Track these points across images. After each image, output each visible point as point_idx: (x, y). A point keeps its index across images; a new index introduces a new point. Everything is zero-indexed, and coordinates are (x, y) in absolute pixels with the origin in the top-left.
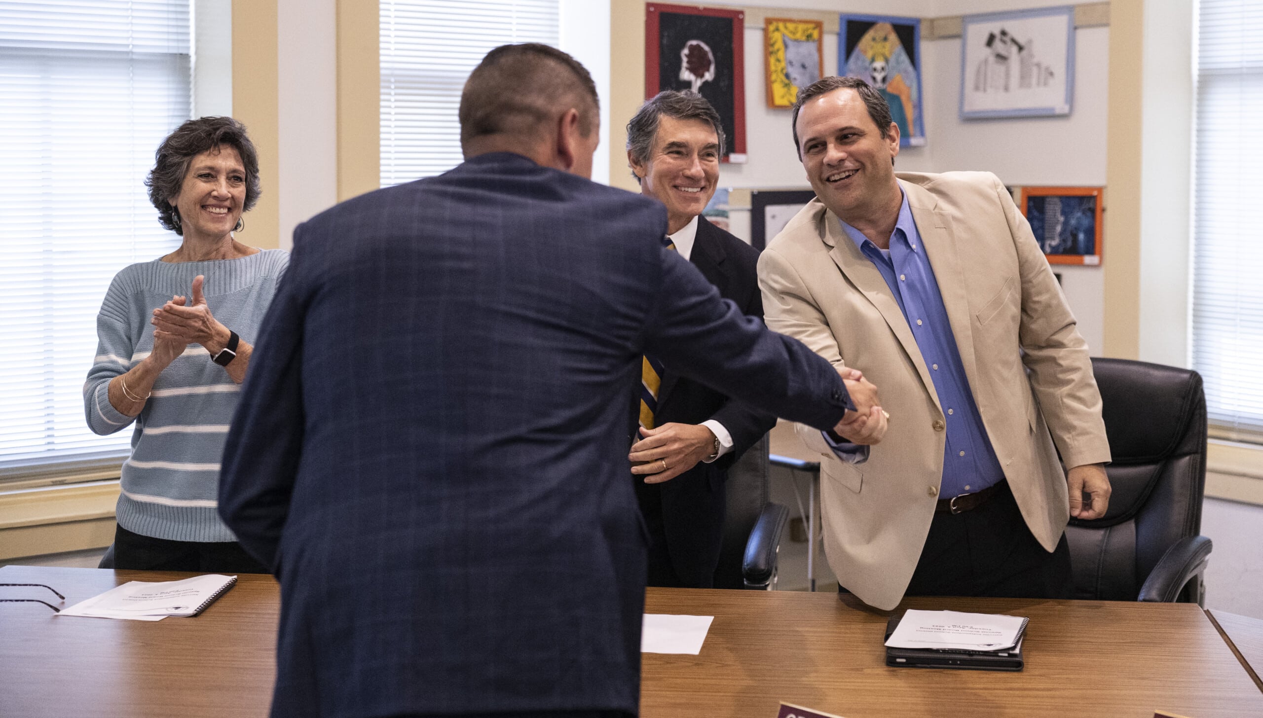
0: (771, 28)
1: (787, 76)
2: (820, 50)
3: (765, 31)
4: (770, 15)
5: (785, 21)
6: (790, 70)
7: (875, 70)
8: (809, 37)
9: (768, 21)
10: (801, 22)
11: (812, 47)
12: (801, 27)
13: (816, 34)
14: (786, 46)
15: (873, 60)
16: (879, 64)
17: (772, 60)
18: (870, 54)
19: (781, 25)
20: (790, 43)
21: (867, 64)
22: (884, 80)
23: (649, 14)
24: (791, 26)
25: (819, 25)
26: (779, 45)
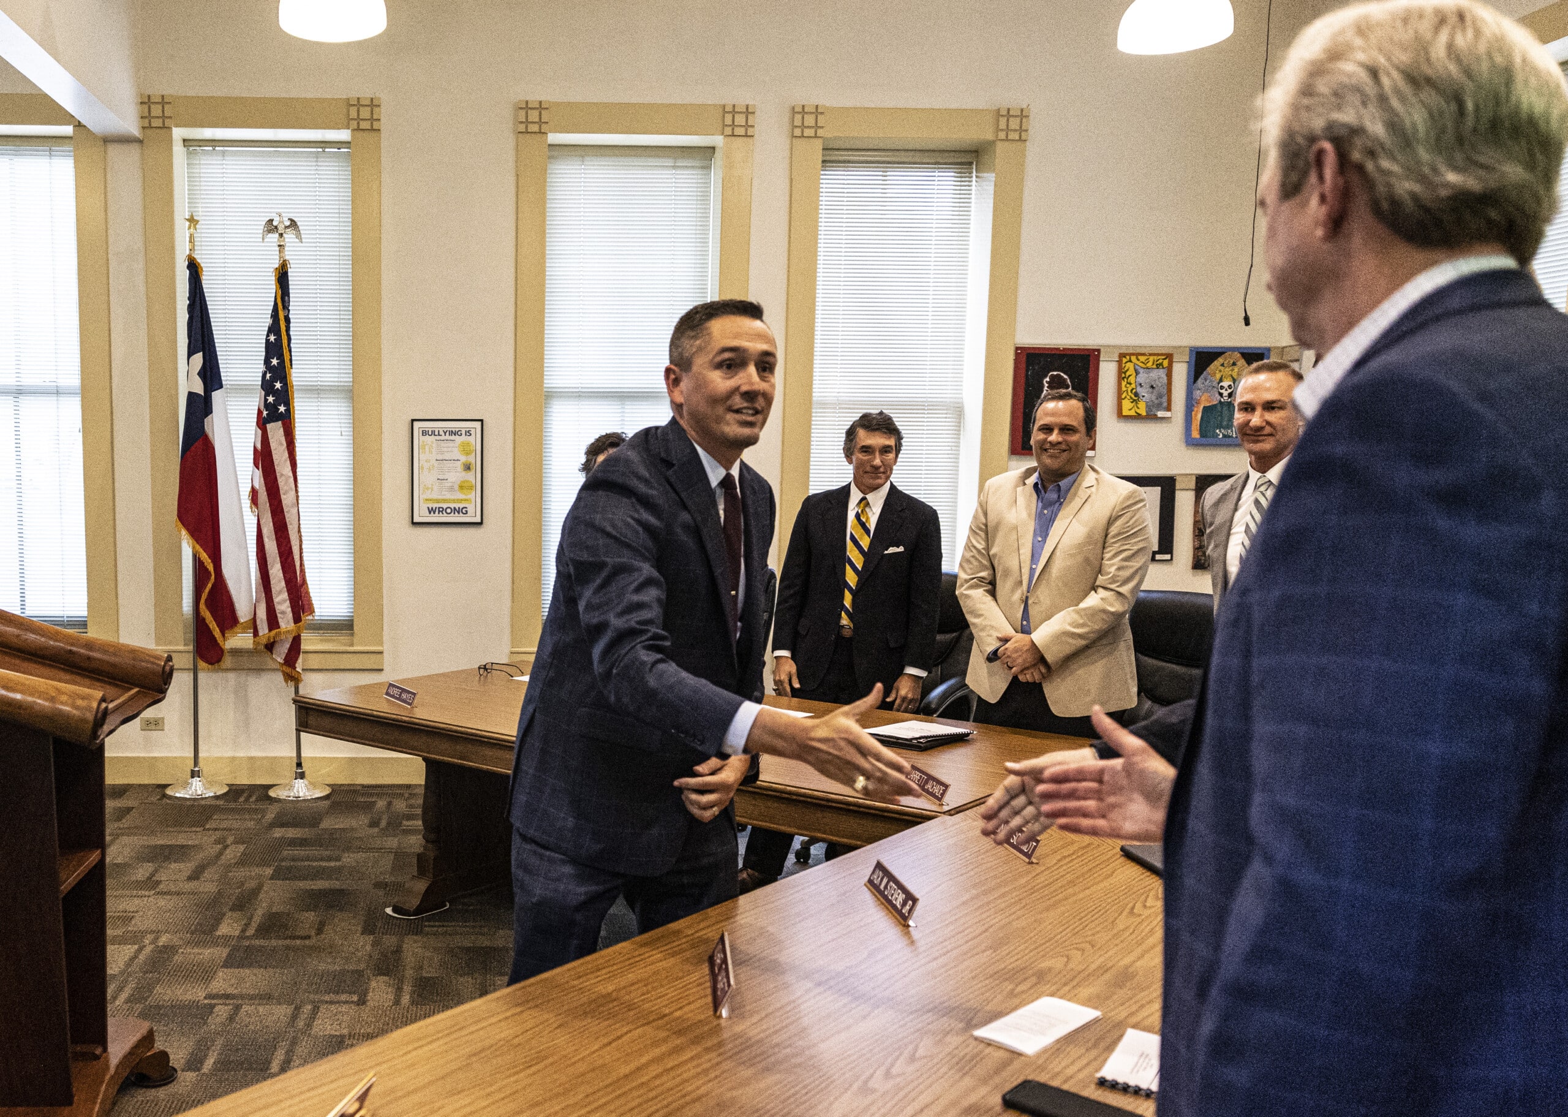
0: (1124, 360)
1: (1136, 394)
2: (1169, 375)
3: (1120, 362)
4: (1123, 351)
5: (1137, 355)
6: (1139, 389)
7: (1222, 387)
8: (1159, 366)
9: (1122, 356)
10: (1151, 355)
11: (1162, 373)
12: (1151, 358)
13: (1166, 363)
14: (1137, 373)
15: (1221, 380)
16: (1225, 384)
17: (1124, 383)
18: (1218, 376)
19: (1133, 358)
20: (1141, 371)
21: (1215, 384)
22: (1230, 395)
23: (1017, 354)
24: (1142, 358)
25: (1169, 357)
26: (1131, 371)
